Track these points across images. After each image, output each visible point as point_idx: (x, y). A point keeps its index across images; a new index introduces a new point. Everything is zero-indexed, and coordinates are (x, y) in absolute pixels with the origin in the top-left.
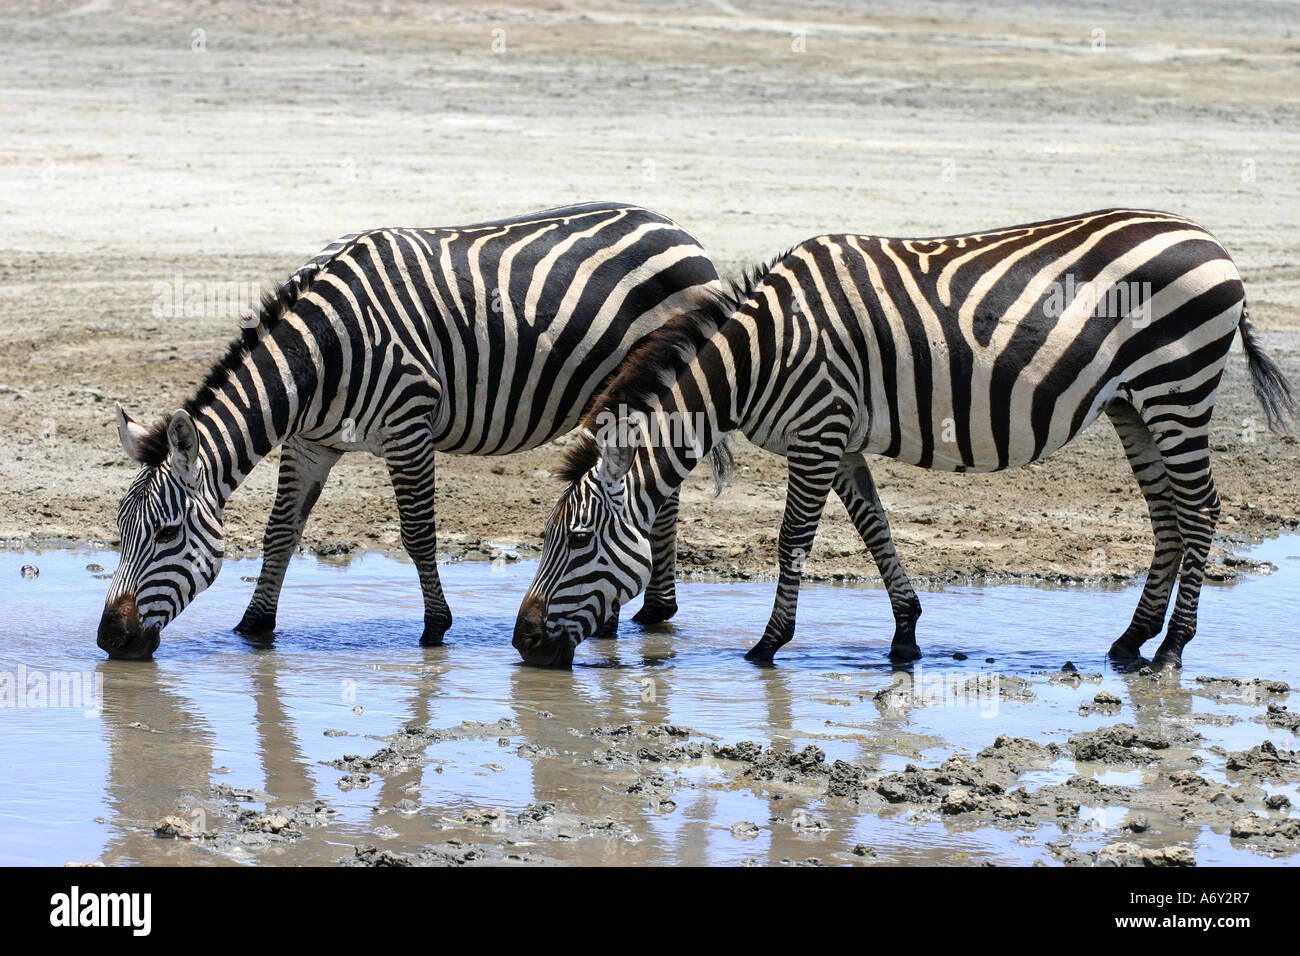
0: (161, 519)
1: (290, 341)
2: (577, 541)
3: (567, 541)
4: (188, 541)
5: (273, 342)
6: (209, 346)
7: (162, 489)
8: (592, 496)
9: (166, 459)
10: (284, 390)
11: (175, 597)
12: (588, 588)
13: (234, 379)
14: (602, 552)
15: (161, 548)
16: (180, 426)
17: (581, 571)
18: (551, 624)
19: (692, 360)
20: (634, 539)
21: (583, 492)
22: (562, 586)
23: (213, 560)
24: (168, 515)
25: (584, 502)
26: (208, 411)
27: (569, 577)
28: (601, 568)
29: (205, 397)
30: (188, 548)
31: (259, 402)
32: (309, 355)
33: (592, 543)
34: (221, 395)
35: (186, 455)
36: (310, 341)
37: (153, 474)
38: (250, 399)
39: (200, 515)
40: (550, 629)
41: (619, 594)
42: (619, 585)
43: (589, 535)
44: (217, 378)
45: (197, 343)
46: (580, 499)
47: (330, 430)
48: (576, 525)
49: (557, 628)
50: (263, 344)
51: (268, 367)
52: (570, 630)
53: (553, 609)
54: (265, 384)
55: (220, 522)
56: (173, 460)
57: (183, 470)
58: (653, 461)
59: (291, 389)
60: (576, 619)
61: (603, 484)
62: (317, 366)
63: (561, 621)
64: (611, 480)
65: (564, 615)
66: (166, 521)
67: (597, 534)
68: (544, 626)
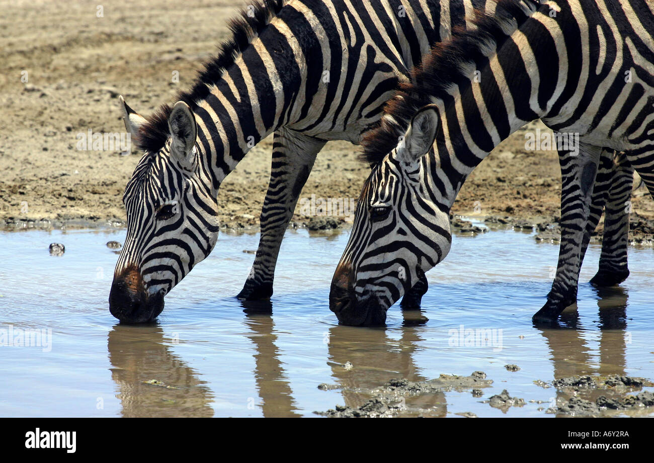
0: (161, 199)
1: (276, 43)
2: (378, 215)
3: (369, 215)
4: (185, 218)
5: (261, 45)
6: (210, 48)
7: (161, 171)
8: (391, 174)
9: (164, 146)
10: (271, 87)
11: (176, 266)
12: (390, 256)
13: (226, 76)
14: (400, 224)
15: (161, 224)
16: (180, 117)
17: (383, 241)
18: (360, 289)
19: (492, 55)
20: (432, 212)
21: (383, 171)
22: (368, 255)
23: (209, 234)
24: (167, 195)
25: (383, 180)
26: (203, 104)
27: (372, 247)
28: (401, 238)
29: (200, 92)
30: (186, 224)
31: (248, 97)
32: (293, 56)
33: (391, 216)
34: (215, 90)
35: (185, 142)
36: (293, 43)
37: (154, 160)
38: (241, 95)
39: (195, 195)
40: (359, 294)
41: (419, 260)
42: (419, 253)
43: (389, 209)
44: (211, 74)
45: (200, 44)
46: (380, 178)
47: (313, 121)
48: (375, 201)
49: (365, 293)
50: (252, 46)
51: (256, 67)
52: (378, 294)
53: (361, 276)
54: (254, 82)
55: (215, 201)
56: (172, 148)
57: (180, 155)
58: (448, 143)
59: (277, 86)
60: (383, 284)
61: (402, 164)
62: (300, 66)
63: (369, 287)
64: (411, 160)
65: (371, 281)
66: (164, 200)
67: (395, 208)
68: (352, 291)
